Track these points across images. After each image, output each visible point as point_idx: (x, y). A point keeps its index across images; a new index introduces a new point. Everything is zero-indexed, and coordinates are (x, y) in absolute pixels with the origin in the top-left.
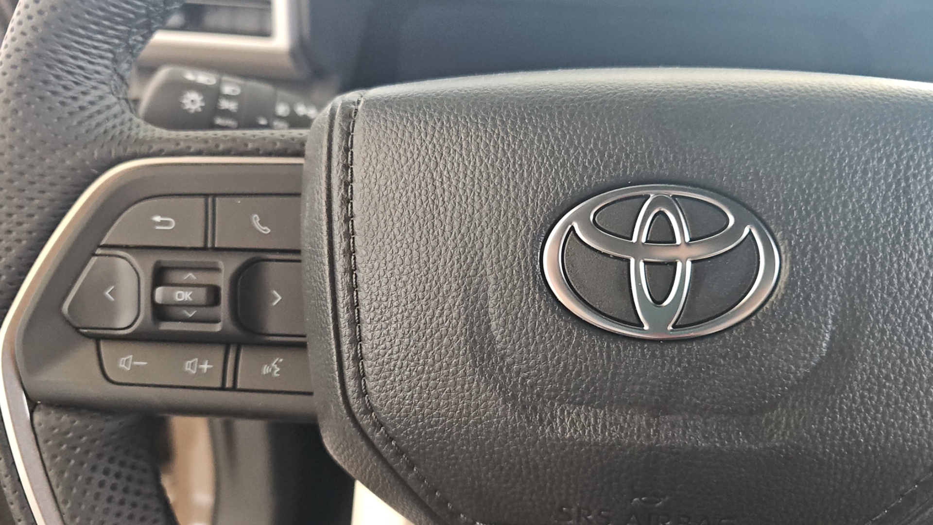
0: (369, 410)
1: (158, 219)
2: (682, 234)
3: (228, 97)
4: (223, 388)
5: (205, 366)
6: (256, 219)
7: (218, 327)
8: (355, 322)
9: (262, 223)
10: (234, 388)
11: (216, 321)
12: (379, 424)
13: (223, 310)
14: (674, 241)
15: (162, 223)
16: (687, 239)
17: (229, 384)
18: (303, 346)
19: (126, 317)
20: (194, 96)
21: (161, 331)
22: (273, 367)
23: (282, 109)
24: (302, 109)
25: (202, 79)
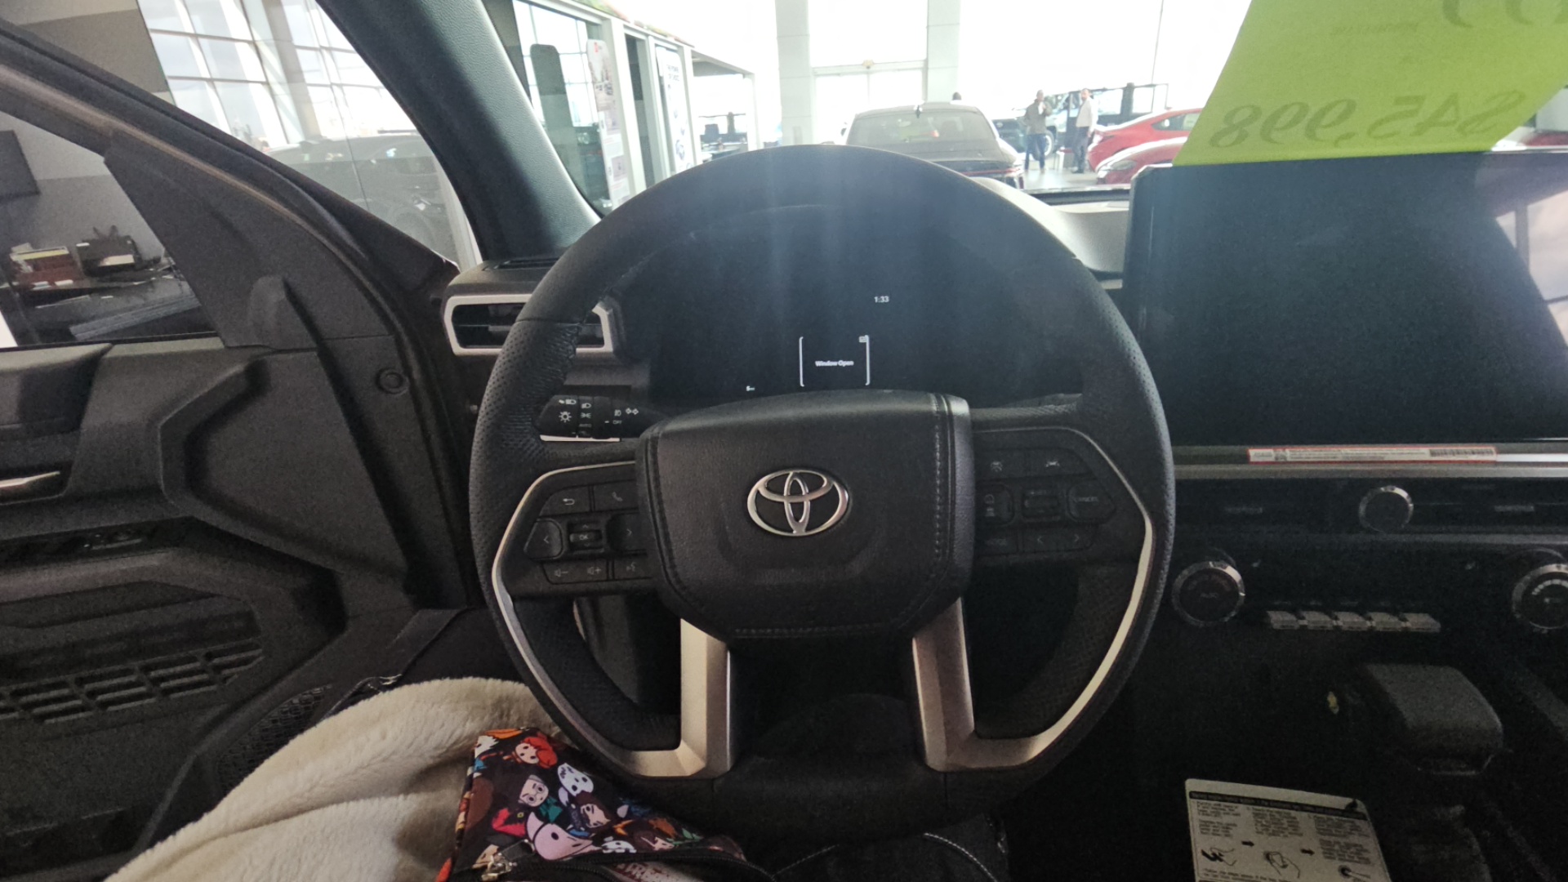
0: (679, 582)
1: (566, 500)
2: (804, 490)
3: (586, 411)
4: (607, 580)
5: (598, 570)
6: (614, 495)
7: (602, 551)
8: (668, 542)
9: (618, 496)
10: (614, 579)
11: (601, 547)
12: (684, 588)
13: (604, 542)
14: (801, 492)
15: (568, 502)
16: (807, 491)
17: (611, 577)
18: (645, 555)
19: (556, 551)
20: (565, 413)
21: (574, 555)
22: (631, 567)
23: (617, 413)
24: (629, 411)
25: (568, 402)
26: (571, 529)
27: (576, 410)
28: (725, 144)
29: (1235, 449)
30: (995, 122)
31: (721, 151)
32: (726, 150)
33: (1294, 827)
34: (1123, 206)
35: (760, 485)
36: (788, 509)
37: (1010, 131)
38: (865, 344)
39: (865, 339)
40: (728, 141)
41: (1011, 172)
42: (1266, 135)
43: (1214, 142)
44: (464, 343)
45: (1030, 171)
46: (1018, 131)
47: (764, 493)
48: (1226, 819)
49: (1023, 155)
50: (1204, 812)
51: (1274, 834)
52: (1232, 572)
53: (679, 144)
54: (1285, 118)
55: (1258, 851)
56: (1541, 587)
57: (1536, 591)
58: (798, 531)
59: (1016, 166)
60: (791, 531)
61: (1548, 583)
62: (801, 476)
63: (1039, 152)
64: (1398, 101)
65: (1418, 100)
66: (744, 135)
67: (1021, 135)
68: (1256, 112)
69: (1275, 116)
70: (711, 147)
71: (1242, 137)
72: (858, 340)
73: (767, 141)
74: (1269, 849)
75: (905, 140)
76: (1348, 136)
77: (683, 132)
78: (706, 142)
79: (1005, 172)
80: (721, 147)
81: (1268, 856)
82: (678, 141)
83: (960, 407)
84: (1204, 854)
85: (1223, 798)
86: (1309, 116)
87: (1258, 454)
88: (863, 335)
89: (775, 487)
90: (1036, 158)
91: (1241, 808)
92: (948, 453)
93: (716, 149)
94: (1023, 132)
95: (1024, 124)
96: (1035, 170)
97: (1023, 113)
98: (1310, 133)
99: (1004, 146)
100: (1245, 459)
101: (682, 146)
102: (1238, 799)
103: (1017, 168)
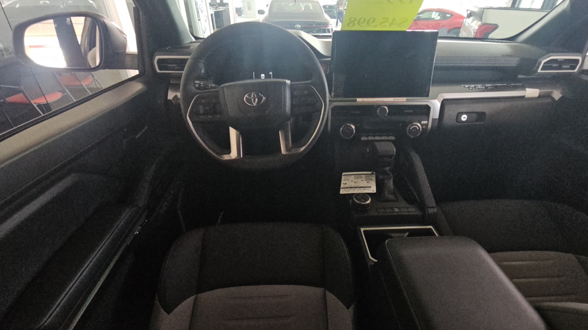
2: (256, 96)
3: (202, 85)
5: (211, 116)
6: (214, 100)
11: (211, 111)
15: (203, 101)
17: (214, 118)
18: (222, 113)
19: (201, 112)
20: (197, 85)
21: (206, 113)
22: (218, 116)
23: (210, 85)
24: (212, 85)
25: (198, 82)
26: (204, 106)
27: (200, 84)
28: (219, 7)
29: (354, 99)
30: (325, 7)
31: (218, 10)
32: (220, 10)
33: (361, 177)
34: (330, 40)
35: (246, 96)
36: (252, 100)
37: (331, 10)
38: (271, 74)
39: (271, 73)
40: (220, 6)
41: (328, 27)
42: (359, 24)
43: (348, 25)
44: (160, 70)
45: (338, 26)
46: (334, 10)
47: (247, 97)
48: (349, 178)
49: (335, 20)
50: (345, 178)
51: (357, 179)
52: (353, 127)
53: (201, 6)
54: (362, 21)
55: (353, 182)
56: (412, 127)
57: (411, 128)
58: (255, 104)
59: (330, 24)
60: (253, 105)
61: (413, 127)
62: (255, 93)
63: (341, 19)
64: (384, 18)
65: (387, 18)
66: (227, 4)
67: (335, 12)
68: (355, 19)
69: (369, 20)
70: (214, 8)
71: (354, 24)
72: (269, 73)
73: (237, 7)
74: (355, 181)
75: (291, 11)
76: (376, 25)
77: (202, 2)
78: (211, 6)
79: (326, 27)
80: (218, 8)
81: (355, 182)
82: (200, 5)
83: (288, 82)
84: (343, 184)
85: (349, 175)
86: (366, 21)
87: (359, 100)
88: (270, 72)
89: (250, 95)
90: (340, 21)
91: (352, 176)
92: (285, 91)
93: (215, 9)
94: (336, 10)
95: (336, 7)
96: (339, 26)
97: (336, 3)
98: (368, 24)
99: (326, 16)
100: (356, 101)
101: (202, 7)
102: (352, 175)
103: (331, 25)
